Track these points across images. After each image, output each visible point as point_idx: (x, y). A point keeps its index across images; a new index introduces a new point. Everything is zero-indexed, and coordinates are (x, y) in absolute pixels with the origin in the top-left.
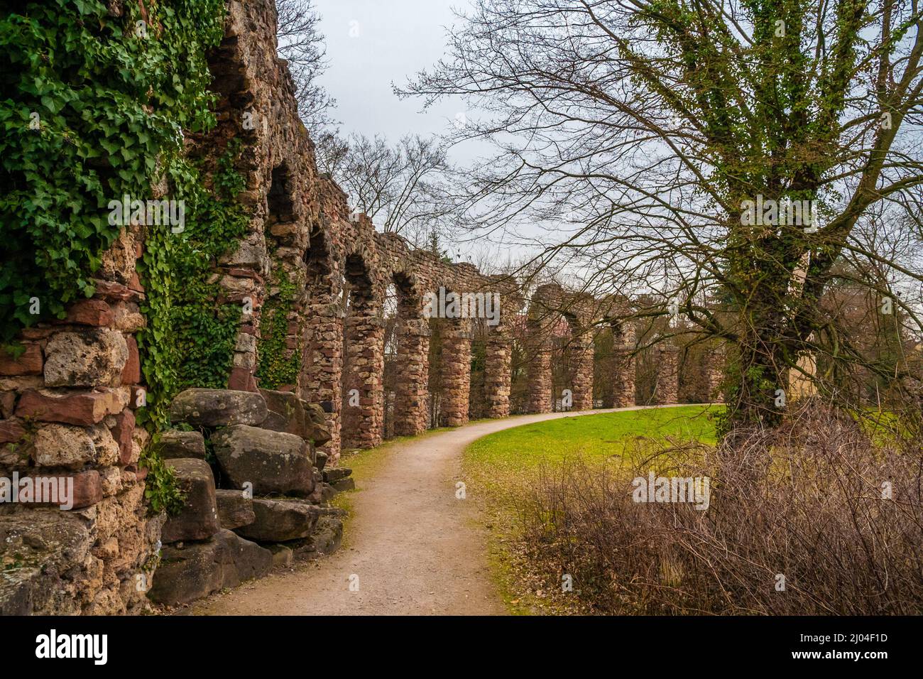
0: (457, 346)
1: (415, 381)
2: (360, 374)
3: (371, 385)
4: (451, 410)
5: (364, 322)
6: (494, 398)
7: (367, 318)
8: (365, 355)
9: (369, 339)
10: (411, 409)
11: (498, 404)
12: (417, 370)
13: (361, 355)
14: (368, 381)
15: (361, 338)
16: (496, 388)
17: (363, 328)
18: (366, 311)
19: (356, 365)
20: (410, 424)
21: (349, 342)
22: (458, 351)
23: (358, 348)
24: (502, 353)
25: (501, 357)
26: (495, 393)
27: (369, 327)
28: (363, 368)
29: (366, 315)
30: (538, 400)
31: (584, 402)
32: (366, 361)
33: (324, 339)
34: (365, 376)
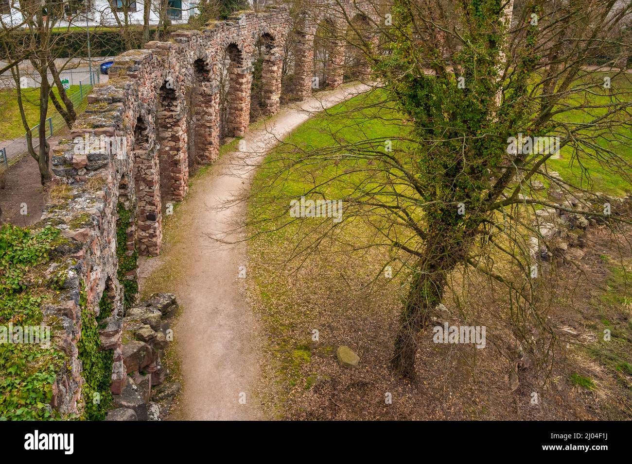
0: (241, 80)
1: (210, 127)
2: (171, 152)
3: (179, 160)
4: (237, 126)
5: (171, 116)
6: (268, 101)
7: (173, 113)
8: (173, 139)
9: (175, 128)
10: (208, 146)
11: (271, 106)
12: (211, 120)
13: (170, 139)
14: (177, 158)
15: (169, 128)
16: (270, 95)
17: (170, 120)
18: (172, 108)
19: (167, 146)
20: (207, 157)
21: (160, 129)
22: (241, 84)
23: (168, 134)
24: (275, 68)
25: (274, 72)
26: (269, 98)
27: (175, 120)
28: (172, 148)
29: (172, 111)
30: (302, 91)
31: (336, 83)
32: (174, 143)
33: (146, 174)
34: (174, 154)
